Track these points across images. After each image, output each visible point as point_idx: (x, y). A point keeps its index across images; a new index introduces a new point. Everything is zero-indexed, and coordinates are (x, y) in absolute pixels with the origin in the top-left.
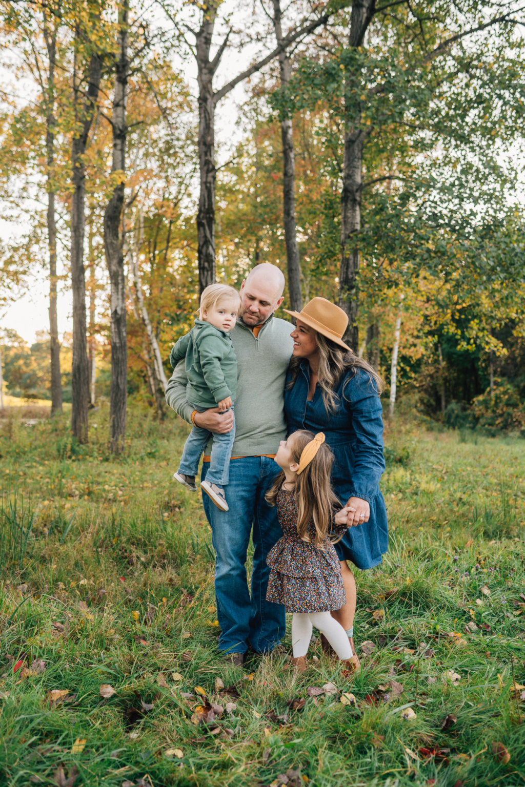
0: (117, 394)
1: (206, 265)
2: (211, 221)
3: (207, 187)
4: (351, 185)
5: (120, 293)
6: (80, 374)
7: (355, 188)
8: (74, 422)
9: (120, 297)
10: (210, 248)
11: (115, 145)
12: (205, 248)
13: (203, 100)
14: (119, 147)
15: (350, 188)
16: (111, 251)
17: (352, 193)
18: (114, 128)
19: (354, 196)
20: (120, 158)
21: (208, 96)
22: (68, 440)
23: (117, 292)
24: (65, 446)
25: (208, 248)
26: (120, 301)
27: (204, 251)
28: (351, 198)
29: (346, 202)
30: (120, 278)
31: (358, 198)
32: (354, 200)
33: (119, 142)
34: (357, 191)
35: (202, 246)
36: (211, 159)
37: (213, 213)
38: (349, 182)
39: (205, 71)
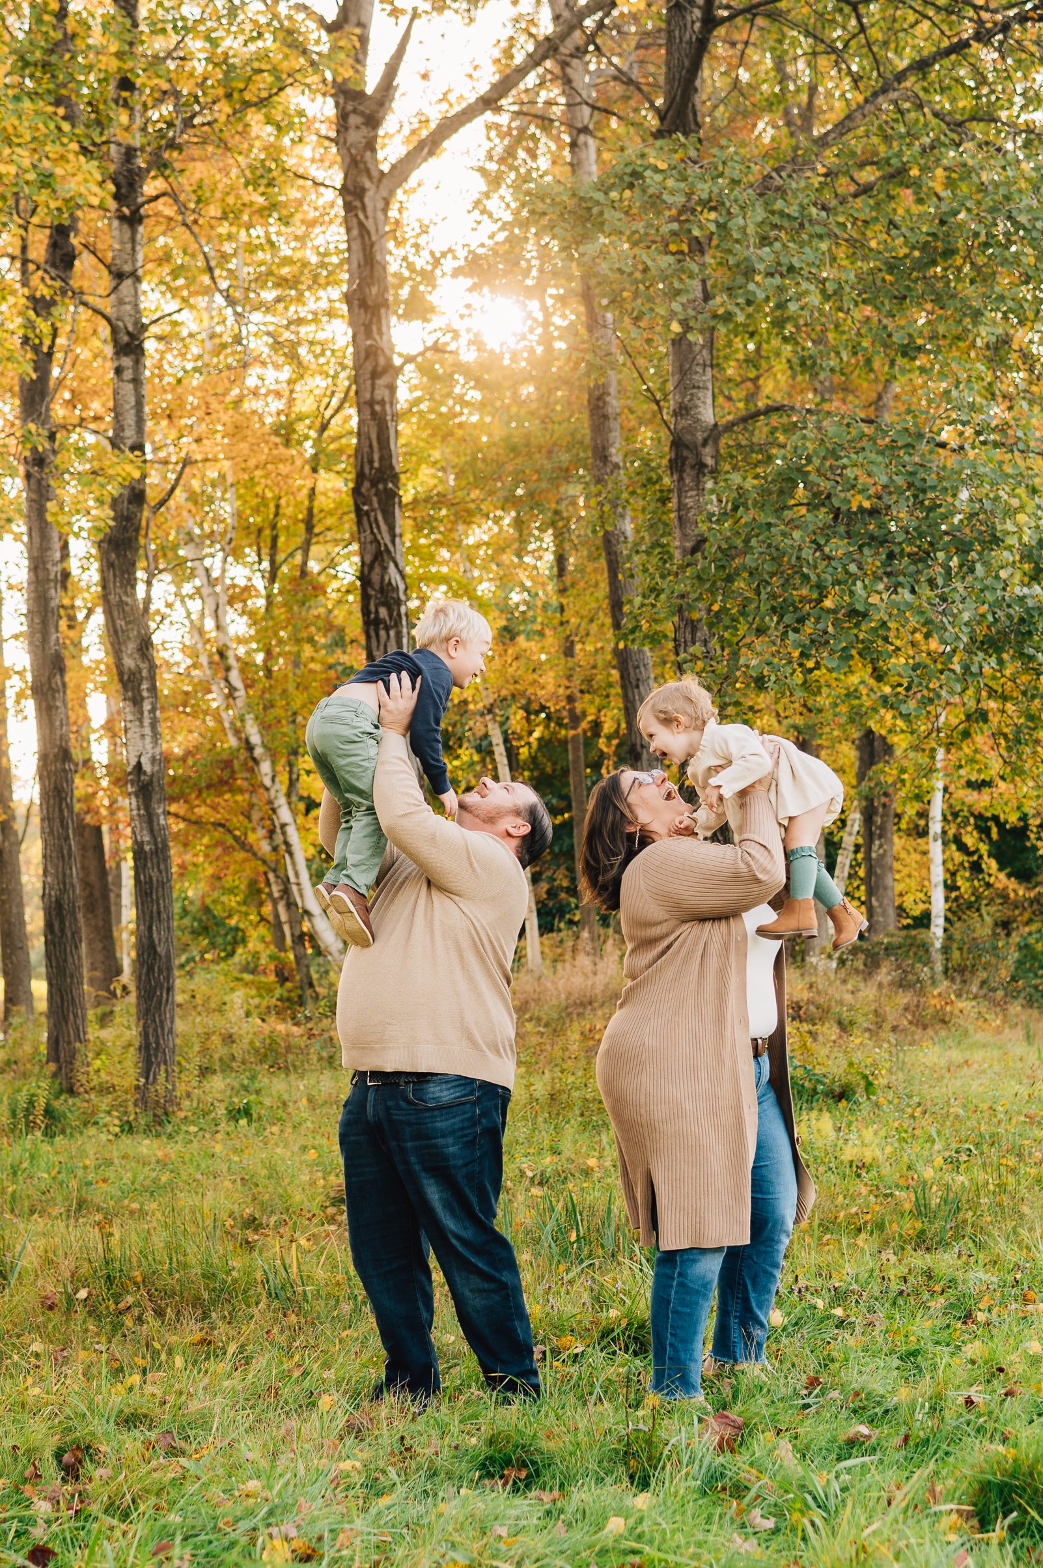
0: (150, 969)
1: (383, 612)
2: (389, 500)
3: (374, 414)
4: (690, 430)
5: (147, 722)
6: (62, 922)
7: (700, 436)
8: (55, 1043)
9: (147, 730)
10: (392, 567)
11: (118, 371)
12: (377, 569)
13: (352, 194)
14: (128, 374)
15: (687, 438)
16: (120, 623)
17: (694, 448)
18: (114, 331)
19: (698, 455)
20: (132, 401)
21: (367, 184)
22: (41, 1088)
23: (141, 720)
24: (31, 1103)
25: (385, 569)
26: (148, 739)
27: (375, 577)
28: (691, 460)
29: (681, 471)
30: (145, 686)
31: (709, 461)
32: (701, 466)
33: (127, 362)
34: (705, 443)
35: (371, 567)
36: (384, 344)
37: (395, 478)
38: (684, 423)
39: (354, 120)
